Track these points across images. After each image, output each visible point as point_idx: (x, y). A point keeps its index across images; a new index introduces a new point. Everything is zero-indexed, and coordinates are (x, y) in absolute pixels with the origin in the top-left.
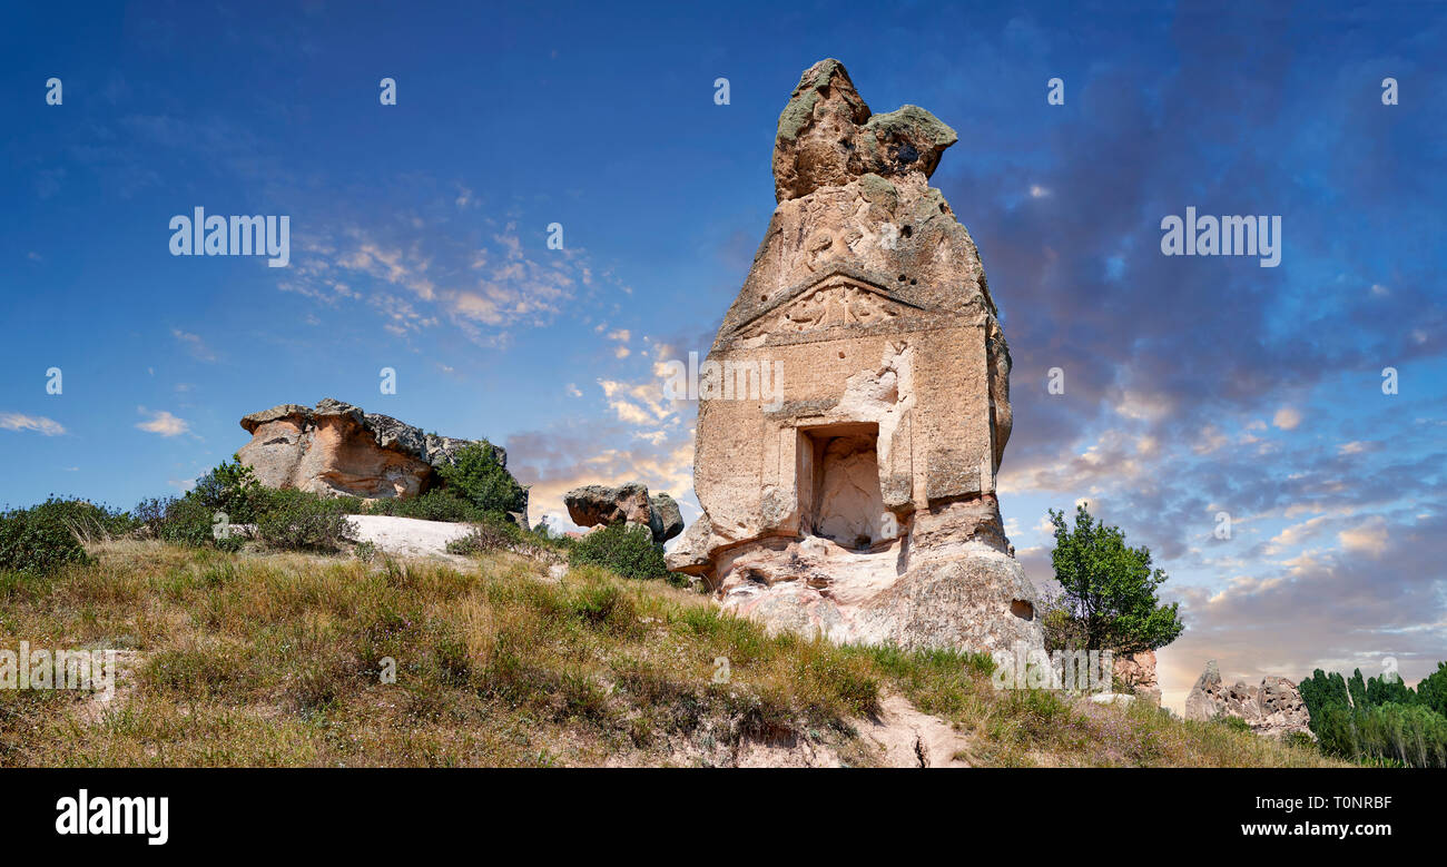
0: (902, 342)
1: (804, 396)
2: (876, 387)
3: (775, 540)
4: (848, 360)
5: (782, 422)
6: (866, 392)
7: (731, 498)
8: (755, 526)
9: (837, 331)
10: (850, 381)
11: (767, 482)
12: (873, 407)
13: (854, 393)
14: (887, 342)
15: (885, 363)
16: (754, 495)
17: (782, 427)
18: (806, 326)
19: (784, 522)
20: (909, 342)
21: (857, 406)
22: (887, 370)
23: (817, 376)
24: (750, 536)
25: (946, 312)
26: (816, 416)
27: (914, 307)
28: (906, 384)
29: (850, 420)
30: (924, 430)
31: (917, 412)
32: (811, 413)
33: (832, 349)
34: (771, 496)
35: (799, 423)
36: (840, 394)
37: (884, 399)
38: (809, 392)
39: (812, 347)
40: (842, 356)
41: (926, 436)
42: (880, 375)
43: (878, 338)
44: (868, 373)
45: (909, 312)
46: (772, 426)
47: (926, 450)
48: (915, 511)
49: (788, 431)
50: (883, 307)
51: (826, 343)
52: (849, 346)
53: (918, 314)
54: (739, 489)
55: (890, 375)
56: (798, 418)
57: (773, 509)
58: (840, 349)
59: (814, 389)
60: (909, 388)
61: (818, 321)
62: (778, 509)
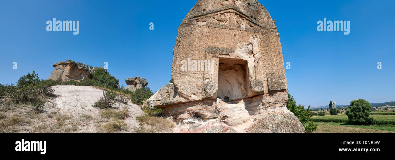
0: (256, 36)
1: (221, 47)
2: (246, 48)
3: (209, 101)
4: (237, 37)
5: (213, 55)
6: (243, 50)
7: (190, 82)
8: (201, 95)
9: (233, 27)
10: (238, 44)
11: (207, 77)
12: (246, 55)
13: (239, 49)
14: (251, 34)
15: (250, 41)
16: (200, 82)
17: (213, 57)
18: (221, 23)
19: (214, 94)
20: (258, 36)
21: (241, 53)
22: (251, 43)
23: (226, 41)
24: (198, 99)
25: (268, 29)
26: (227, 55)
27: (258, 26)
28: (256, 49)
29: (239, 58)
30: (265, 65)
31: (262, 59)
32: (225, 53)
33: (232, 33)
34: (208, 83)
35: (220, 56)
36: (235, 48)
37: (248, 53)
38: (223, 46)
39: (224, 30)
40: (235, 35)
41: (265, 68)
42: (248, 45)
43: (248, 33)
44: (245, 43)
45: (256, 27)
46: (209, 56)
47: (266, 73)
48: (263, 94)
49: (215, 58)
50: (248, 23)
51: (229, 30)
52: (238, 33)
53: (259, 28)
54: (193, 79)
55: (251, 45)
56: (220, 54)
57: (211, 89)
58: (234, 33)
59: (225, 45)
60: (258, 51)
61: (226, 22)
62: (212, 89)
